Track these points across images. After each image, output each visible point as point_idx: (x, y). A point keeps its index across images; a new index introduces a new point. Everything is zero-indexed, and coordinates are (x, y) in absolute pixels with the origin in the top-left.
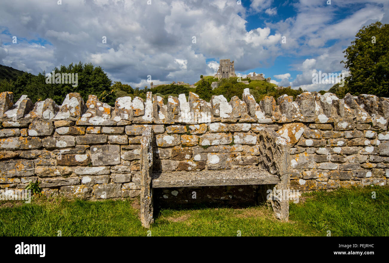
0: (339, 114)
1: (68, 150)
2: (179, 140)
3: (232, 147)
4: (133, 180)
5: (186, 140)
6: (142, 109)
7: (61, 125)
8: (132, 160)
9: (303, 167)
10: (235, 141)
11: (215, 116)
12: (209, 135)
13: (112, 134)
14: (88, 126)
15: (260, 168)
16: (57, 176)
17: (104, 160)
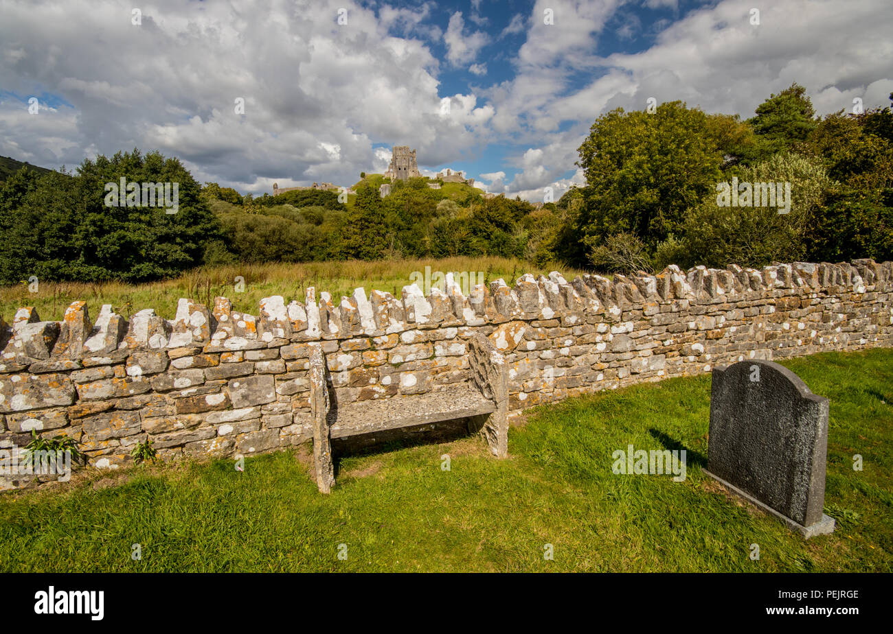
0: (567, 306)
1: (194, 390)
2: (360, 359)
3: (433, 361)
4: (295, 421)
5: (370, 357)
6: (304, 320)
7: (179, 354)
8: (293, 393)
9: (524, 378)
10: (437, 353)
11: (409, 322)
12: (401, 348)
13: (261, 360)
14: (221, 352)
15: (470, 387)
16: (178, 430)
17: (250, 398)
